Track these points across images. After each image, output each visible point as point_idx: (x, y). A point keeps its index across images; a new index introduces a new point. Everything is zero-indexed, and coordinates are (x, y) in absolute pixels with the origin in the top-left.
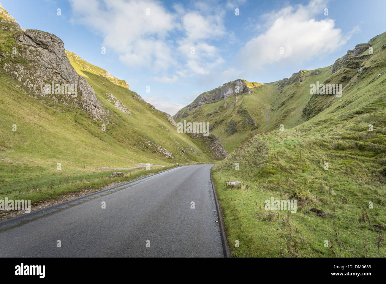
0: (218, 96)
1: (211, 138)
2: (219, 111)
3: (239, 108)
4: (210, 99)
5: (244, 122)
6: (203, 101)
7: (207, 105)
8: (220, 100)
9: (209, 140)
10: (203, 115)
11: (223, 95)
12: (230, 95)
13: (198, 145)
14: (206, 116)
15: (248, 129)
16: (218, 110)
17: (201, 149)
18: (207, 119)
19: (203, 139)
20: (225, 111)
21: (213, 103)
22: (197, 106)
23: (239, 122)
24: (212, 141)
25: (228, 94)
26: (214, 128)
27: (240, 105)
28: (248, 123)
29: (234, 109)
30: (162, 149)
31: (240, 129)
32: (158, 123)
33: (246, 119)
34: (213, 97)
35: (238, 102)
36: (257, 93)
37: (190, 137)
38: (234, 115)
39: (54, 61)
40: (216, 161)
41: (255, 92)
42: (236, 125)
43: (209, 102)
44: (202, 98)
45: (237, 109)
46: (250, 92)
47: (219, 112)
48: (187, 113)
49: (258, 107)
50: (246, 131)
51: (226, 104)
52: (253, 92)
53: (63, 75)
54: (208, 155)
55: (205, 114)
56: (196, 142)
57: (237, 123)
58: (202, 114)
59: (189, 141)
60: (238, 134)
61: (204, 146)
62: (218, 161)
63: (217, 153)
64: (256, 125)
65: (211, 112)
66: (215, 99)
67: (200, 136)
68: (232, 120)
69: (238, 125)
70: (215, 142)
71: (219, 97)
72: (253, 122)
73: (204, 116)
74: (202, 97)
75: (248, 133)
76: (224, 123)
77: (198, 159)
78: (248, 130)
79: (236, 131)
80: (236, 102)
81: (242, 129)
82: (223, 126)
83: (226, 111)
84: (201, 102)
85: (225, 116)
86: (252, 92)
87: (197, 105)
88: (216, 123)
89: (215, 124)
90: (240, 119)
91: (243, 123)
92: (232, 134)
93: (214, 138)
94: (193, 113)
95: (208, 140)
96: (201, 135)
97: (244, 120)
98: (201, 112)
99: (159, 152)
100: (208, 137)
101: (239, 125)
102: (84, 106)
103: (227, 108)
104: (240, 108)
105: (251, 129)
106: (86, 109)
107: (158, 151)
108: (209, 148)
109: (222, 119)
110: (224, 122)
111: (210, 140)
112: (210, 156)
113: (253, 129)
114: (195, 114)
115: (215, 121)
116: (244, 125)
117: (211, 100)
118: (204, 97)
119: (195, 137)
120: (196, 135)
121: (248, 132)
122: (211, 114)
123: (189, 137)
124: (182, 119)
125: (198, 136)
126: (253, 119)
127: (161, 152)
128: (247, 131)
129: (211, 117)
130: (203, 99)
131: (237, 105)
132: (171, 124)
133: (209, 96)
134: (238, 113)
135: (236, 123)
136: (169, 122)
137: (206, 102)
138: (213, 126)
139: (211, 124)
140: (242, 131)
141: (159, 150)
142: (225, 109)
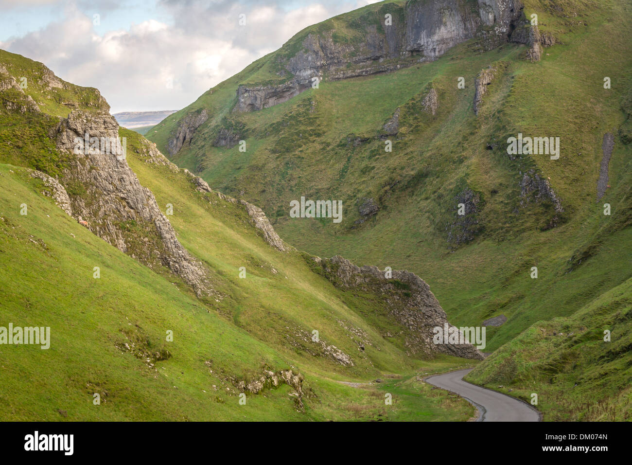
0: (392, 44)
1: (405, 286)
2: (403, 130)
3: (492, 123)
4: (353, 54)
5: (513, 192)
6: (322, 66)
7: (338, 84)
8: (405, 66)
9: (397, 293)
10: (323, 139)
11: (416, 40)
12: (451, 44)
13: (363, 314)
14: (342, 145)
15: (528, 224)
16: (401, 124)
17: (374, 324)
18: (344, 162)
19: (378, 292)
20: (429, 131)
21: (369, 74)
22: (289, 89)
23: (494, 192)
24: (407, 295)
25: (443, 41)
26: (385, 208)
27: (499, 112)
28: (528, 201)
29: (473, 127)
30: (329, 348)
31: (500, 224)
32: (243, 250)
33: (521, 179)
34: (368, 44)
35: (487, 93)
36: (567, 45)
37: (334, 283)
38: (474, 160)
39: (115, 173)
40: (425, 362)
41: (558, 43)
42: (483, 203)
43: (350, 73)
44: (316, 53)
45: (484, 130)
46: (537, 47)
47: (403, 135)
48: (238, 123)
49: (572, 125)
50: (524, 231)
51: (435, 99)
52: (553, 42)
53: (130, 201)
54: (398, 346)
55: (333, 136)
56: (355, 300)
57: (486, 197)
58: (319, 135)
59: (337, 301)
60: (488, 242)
61: (384, 315)
62: (429, 363)
63: (424, 336)
64: (559, 208)
65: (362, 131)
66: (376, 59)
67: (367, 280)
68: (463, 181)
69: (488, 205)
70: (419, 299)
71: (398, 49)
72: (547, 195)
73: (328, 145)
74: (316, 47)
75: (529, 242)
76: (430, 188)
77: (383, 364)
78: (530, 229)
79: (482, 230)
80: (479, 97)
81: (505, 223)
82: (424, 204)
83: (438, 132)
84: (309, 72)
85: (430, 157)
86: (547, 41)
87: (288, 83)
88: (392, 185)
89: (386, 192)
90: (499, 177)
91: (508, 197)
92: (467, 242)
93: (414, 287)
94: (276, 128)
95: (392, 295)
96: (370, 276)
97: (515, 185)
98: (311, 124)
99: (327, 355)
100: (396, 284)
101: (495, 204)
102: (171, 263)
103: (438, 114)
104: (499, 129)
105: (541, 224)
106: (176, 270)
107: (323, 353)
108: (399, 321)
109: (419, 167)
110: (430, 185)
111: (399, 292)
112: (405, 349)
113: (548, 225)
114: (284, 134)
115: (386, 178)
116: (515, 208)
117: (356, 62)
118: (323, 48)
119: (349, 284)
120: (353, 277)
121: (529, 238)
122: (365, 141)
123: (331, 285)
124: (214, 149)
125: (359, 280)
126: (547, 183)
127: (330, 354)
128: (525, 234)
129: (367, 154)
130: (321, 53)
131: (483, 110)
132: (268, 244)
133: (346, 42)
134: (490, 148)
135: (480, 198)
136: (261, 234)
137: (333, 68)
138: (380, 199)
139: (371, 188)
140: (507, 231)
141: (325, 350)
142: (431, 120)
